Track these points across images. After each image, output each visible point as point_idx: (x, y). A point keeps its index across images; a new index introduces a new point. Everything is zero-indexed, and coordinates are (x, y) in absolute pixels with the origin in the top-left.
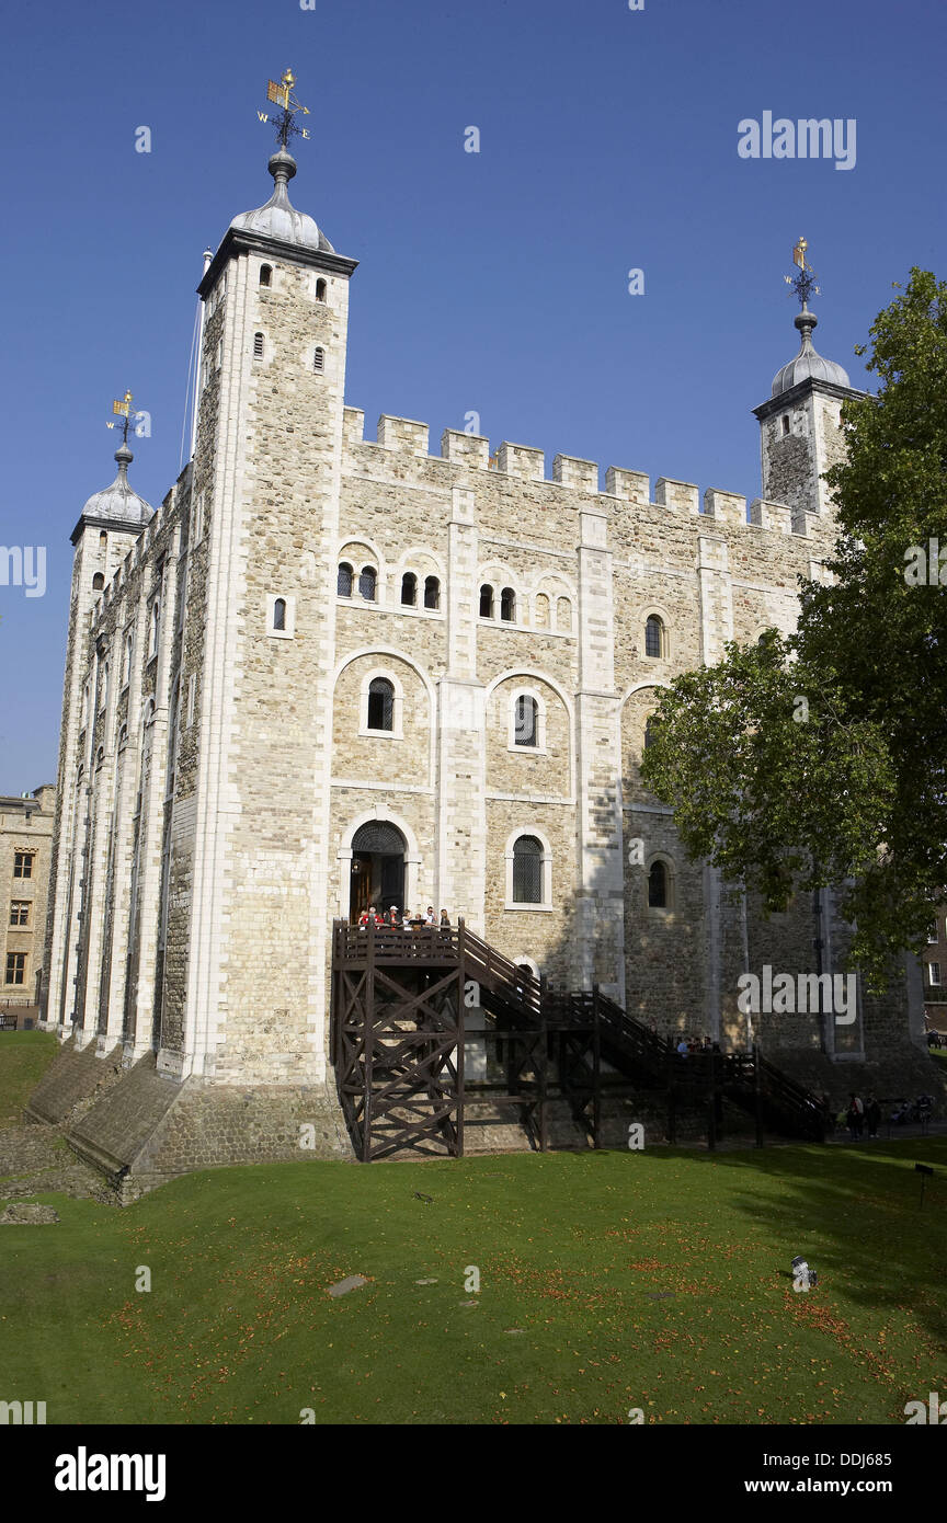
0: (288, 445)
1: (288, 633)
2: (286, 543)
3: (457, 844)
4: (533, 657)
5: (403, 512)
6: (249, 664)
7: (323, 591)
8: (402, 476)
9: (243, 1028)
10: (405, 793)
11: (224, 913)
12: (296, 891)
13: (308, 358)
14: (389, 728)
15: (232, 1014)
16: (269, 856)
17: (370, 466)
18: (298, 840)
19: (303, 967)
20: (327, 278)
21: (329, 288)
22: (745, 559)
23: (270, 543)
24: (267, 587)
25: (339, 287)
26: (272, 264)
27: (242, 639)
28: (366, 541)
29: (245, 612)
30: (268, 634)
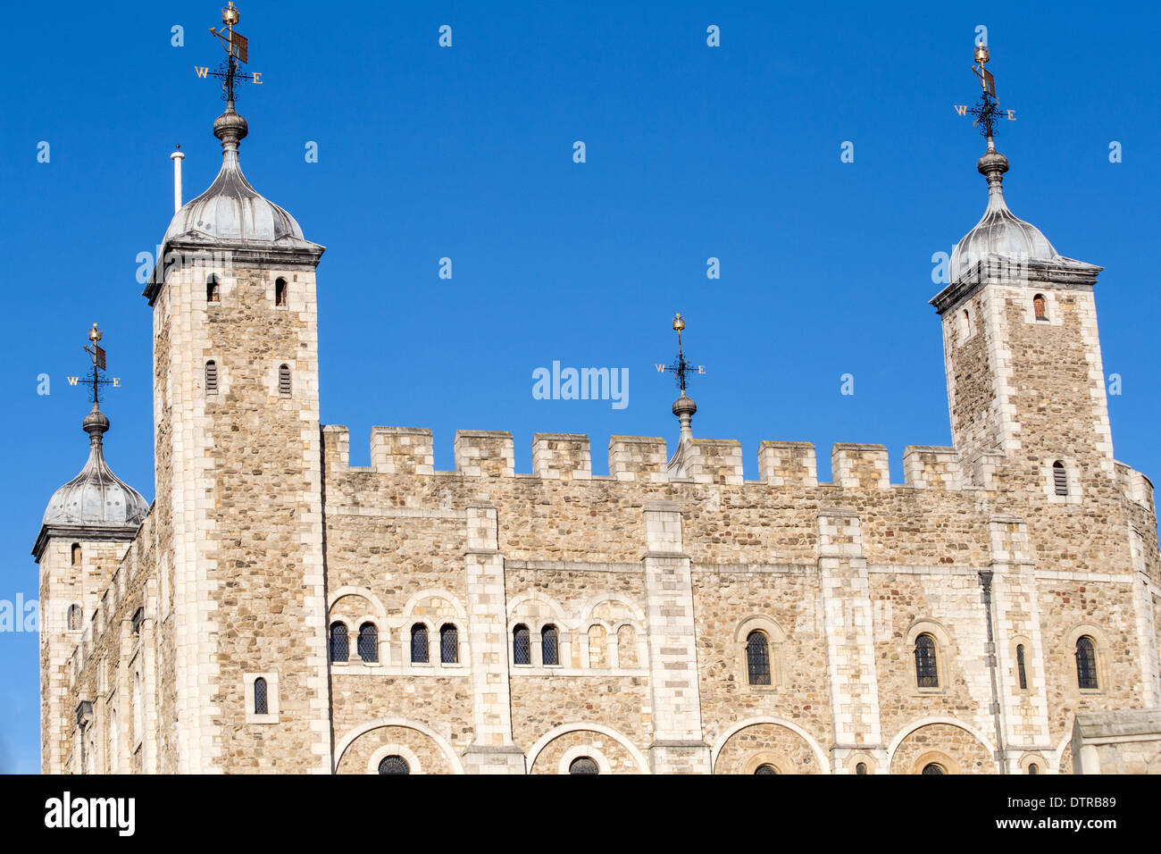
0: (256, 490)
1: (272, 716)
2: (261, 610)
4: (590, 707)
5: (407, 548)
7: (310, 661)
8: (403, 503)
13: (272, 381)
17: (360, 497)
20: (288, 275)
21: (291, 287)
22: (890, 533)
23: (243, 611)
24: (244, 665)
25: (303, 284)
27: (217, 730)
28: (362, 591)
29: (219, 698)
30: (248, 721)
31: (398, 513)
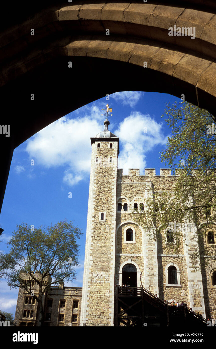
0: (104, 179)
1: (104, 220)
2: (104, 200)
3: (150, 268)
5: (134, 189)
6: (95, 228)
7: (112, 210)
8: (133, 181)
9: (93, 316)
10: (137, 256)
11: (89, 287)
12: (106, 282)
13: (108, 160)
14: (132, 240)
15: (90, 313)
16: (100, 273)
17: (125, 180)
18: (107, 269)
19: (108, 301)
20: (112, 143)
21: (113, 145)
23: (100, 201)
24: (99, 211)
25: (115, 144)
26: (100, 143)
27: (93, 223)
28: (124, 197)
29: (94, 217)
30: (99, 221)
31: (132, 183)
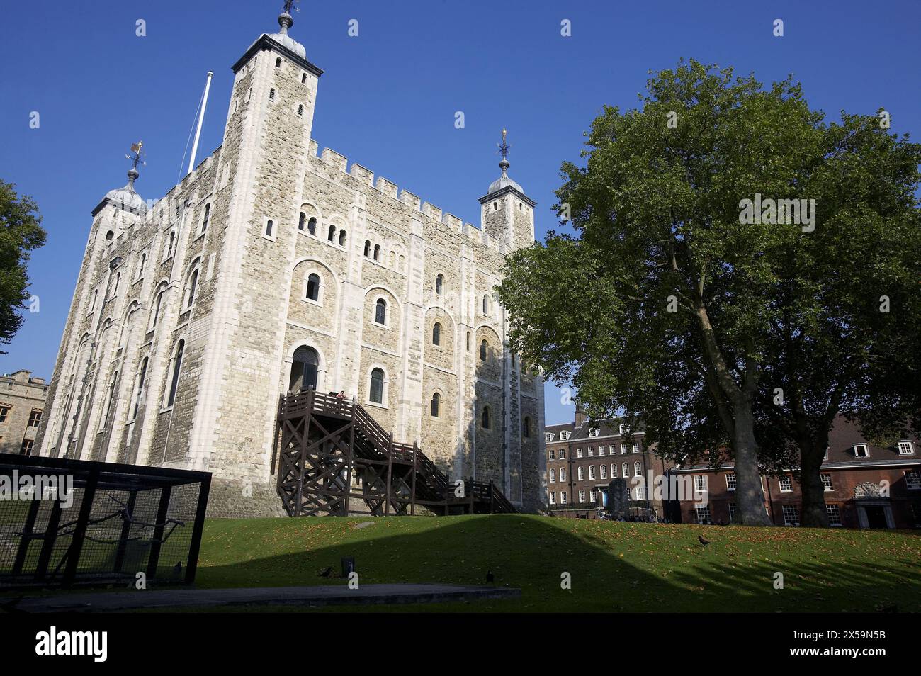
0: (282, 146)
1: (272, 238)
2: (276, 193)
3: (346, 364)
4: (387, 281)
5: (333, 195)
6: (251, 249)
7: (292, 222)
8: (333, 179)
9: (227, 445)
10: (322, 335)
11: (224, 379)
12: (263, 374)
13: (296, 109)
14: (316, 299)
15: (222, 437)
16: (251, 352)
17: (318, 169)
18: (267, 347)
19: (263, 416)
20: (308, 74)
21: (308, 79)
22: (480, 258)
23: (268, 191)
24: (265, 213)
25: (313, 81)
26: (283, 59)
27: (249, 235)
28: (314, 205)
29: (252, 222)
30: (262, 236)
31: (331, 181)
